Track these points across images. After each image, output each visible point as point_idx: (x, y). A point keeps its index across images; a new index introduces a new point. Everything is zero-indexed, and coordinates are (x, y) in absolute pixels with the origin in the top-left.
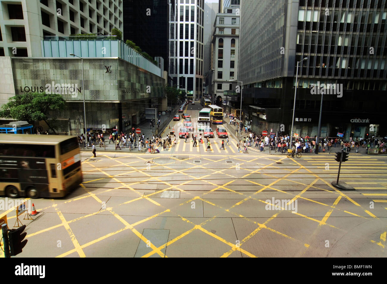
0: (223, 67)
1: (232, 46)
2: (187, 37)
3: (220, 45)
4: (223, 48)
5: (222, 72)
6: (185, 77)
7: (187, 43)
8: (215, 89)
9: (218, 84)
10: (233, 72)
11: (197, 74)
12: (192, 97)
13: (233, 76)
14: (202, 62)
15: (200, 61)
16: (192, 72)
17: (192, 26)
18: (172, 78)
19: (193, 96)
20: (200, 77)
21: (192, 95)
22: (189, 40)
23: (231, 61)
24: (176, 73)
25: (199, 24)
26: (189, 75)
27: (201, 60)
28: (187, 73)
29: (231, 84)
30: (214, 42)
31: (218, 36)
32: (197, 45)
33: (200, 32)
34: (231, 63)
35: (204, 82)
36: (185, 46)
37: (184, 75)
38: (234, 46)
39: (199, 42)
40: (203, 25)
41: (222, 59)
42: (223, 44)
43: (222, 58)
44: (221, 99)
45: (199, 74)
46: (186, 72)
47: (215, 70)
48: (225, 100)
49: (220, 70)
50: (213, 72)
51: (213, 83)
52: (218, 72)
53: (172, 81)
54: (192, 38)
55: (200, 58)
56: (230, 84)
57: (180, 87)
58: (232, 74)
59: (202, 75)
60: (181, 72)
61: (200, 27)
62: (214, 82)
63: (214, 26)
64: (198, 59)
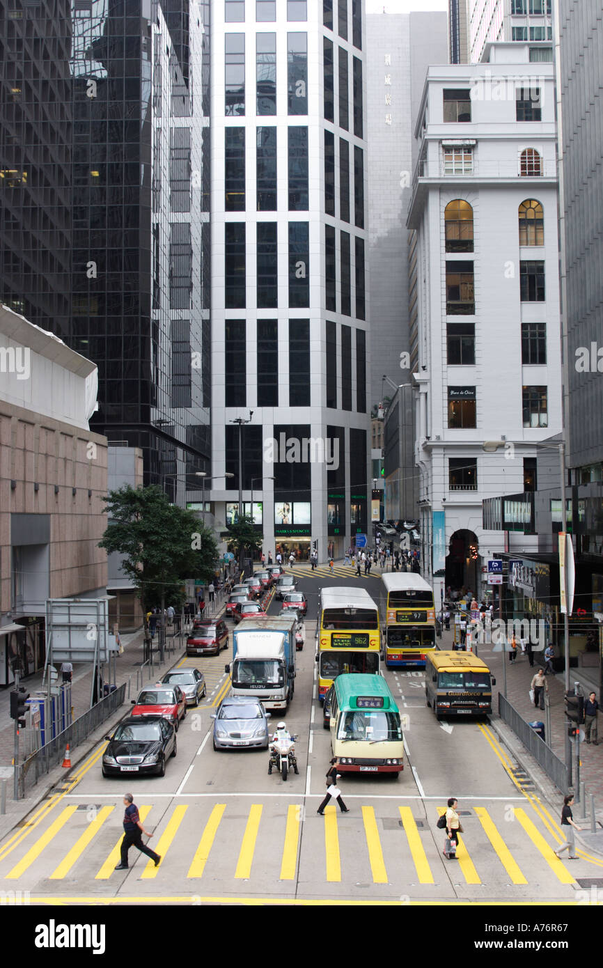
0: (477, 360)
1: (523, 242)
2: (267, 201)
3: (451, 238)
4: (472, 251)
5: (473, 389)
6: (260, 427)
7: (267, 232)
8: (436, 488)
9: (451, 460)
10: (542, 390)
11: (331, 403)
12: (306, 539)
13: (545, 410)
14: (361, 334)
15: (346, 330)
16: (300, 397)
17: (298, 137)
18: (181, 435)
19: (309, 534)
20: (349, 420)
21: (305, 529)
22: (282, 216)
23: (524, 326)
24: (207, 402)
25: (334, 128)
26: (285, 413)
27: (352, 322)
28: (274, 402)
29: (534, 460)
30: (416, 218)
31: (442, 188)
32: (330, 242)
33: (345, 169)
34: (524, 335)
35: (375, 454)
36: (260, 249)
37: (253, 413)
38: (537, 242)
39: (336, 222)
40: (359, 132)
41: (473, 313)
42: (472, 232)
43: (469, 309)
44: (477, 549)
45: (347, 406)
46: (268, 397)
47: (430, 380)
48: (495, 555)
49: (461, 375)
50: (423, 389)
51: (420, 457)
52: (450, 388)
53: (180, 451)
54: (298, 200)
55: (346, 310)
56: (526, 460)
57: (231, 484)
58: (534, 400)
59: (362, 408)
60: (235, 397)
61: (344, 144)
62: (428, 449)
63: (418, 134)
64: (338, 318)
